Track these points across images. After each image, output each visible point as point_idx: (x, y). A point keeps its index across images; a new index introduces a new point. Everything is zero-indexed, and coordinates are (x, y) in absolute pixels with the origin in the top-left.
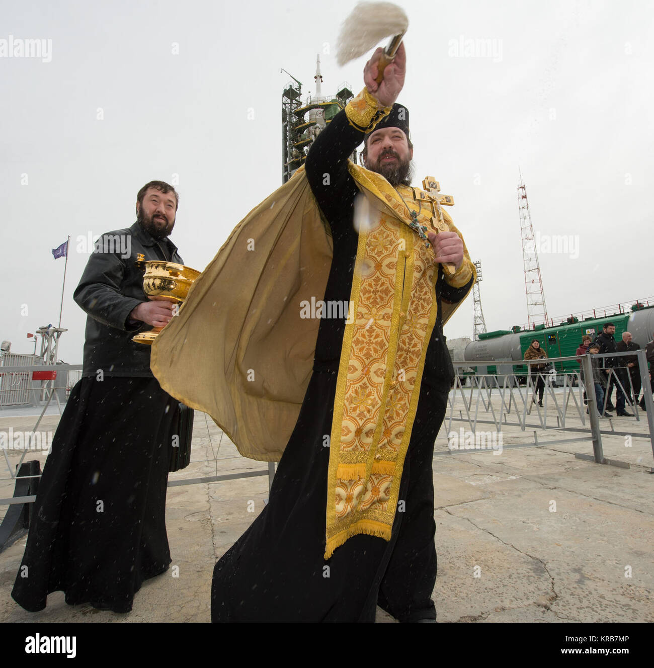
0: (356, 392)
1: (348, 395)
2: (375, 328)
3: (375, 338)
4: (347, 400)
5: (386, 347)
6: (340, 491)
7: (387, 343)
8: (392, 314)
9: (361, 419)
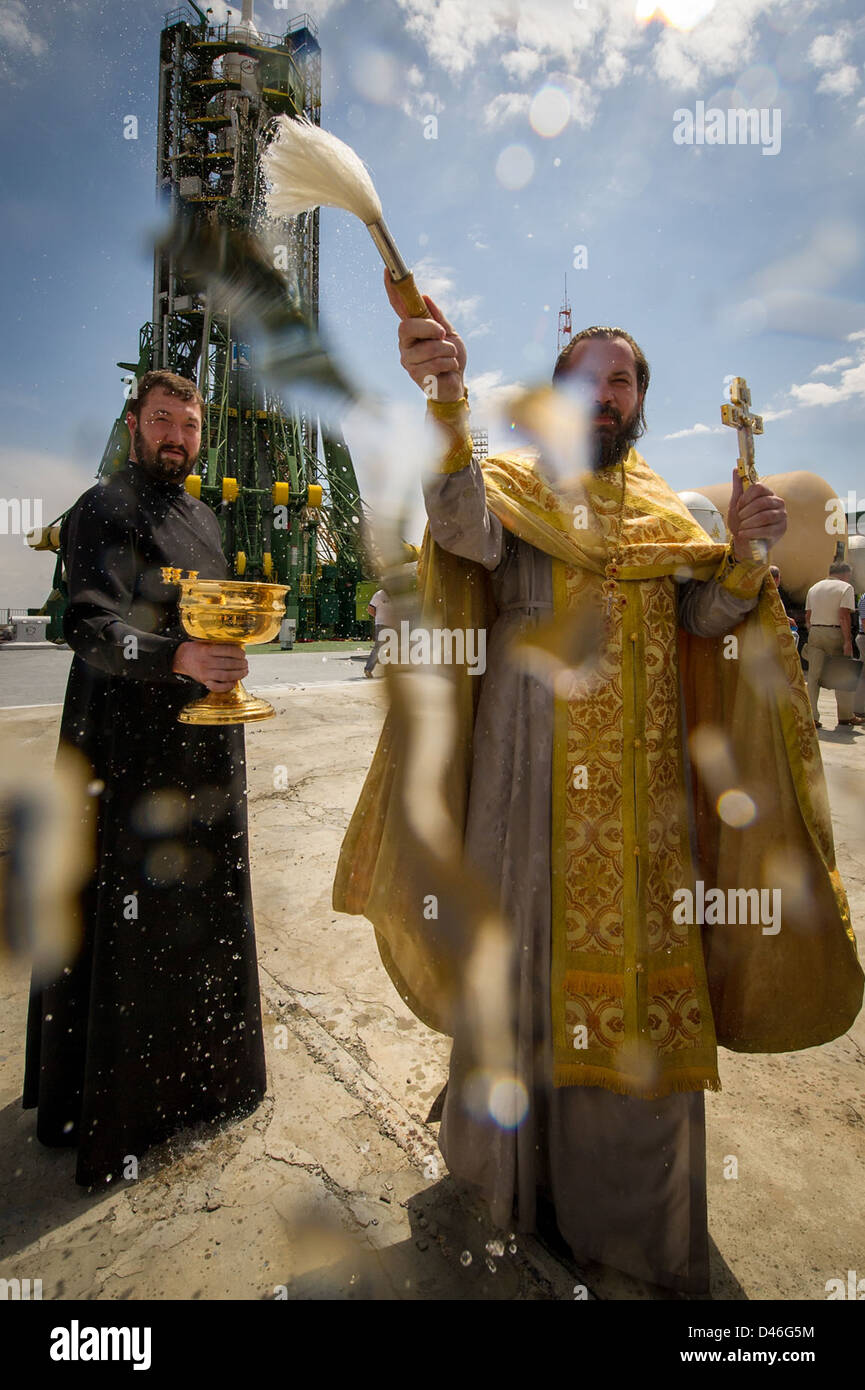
0: (582, 868)
1: (569, 874)
2: (599, 766)
3: (600, 783)
4: (570, 880)
5: (618, 795)
6: (573, 1006)
7: (619, 789)
8: (623, 740)
9: (593, 907)
